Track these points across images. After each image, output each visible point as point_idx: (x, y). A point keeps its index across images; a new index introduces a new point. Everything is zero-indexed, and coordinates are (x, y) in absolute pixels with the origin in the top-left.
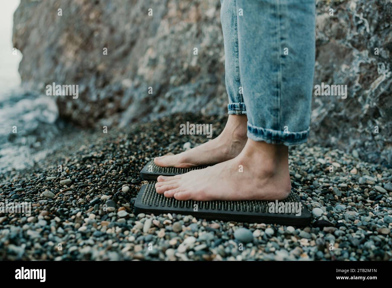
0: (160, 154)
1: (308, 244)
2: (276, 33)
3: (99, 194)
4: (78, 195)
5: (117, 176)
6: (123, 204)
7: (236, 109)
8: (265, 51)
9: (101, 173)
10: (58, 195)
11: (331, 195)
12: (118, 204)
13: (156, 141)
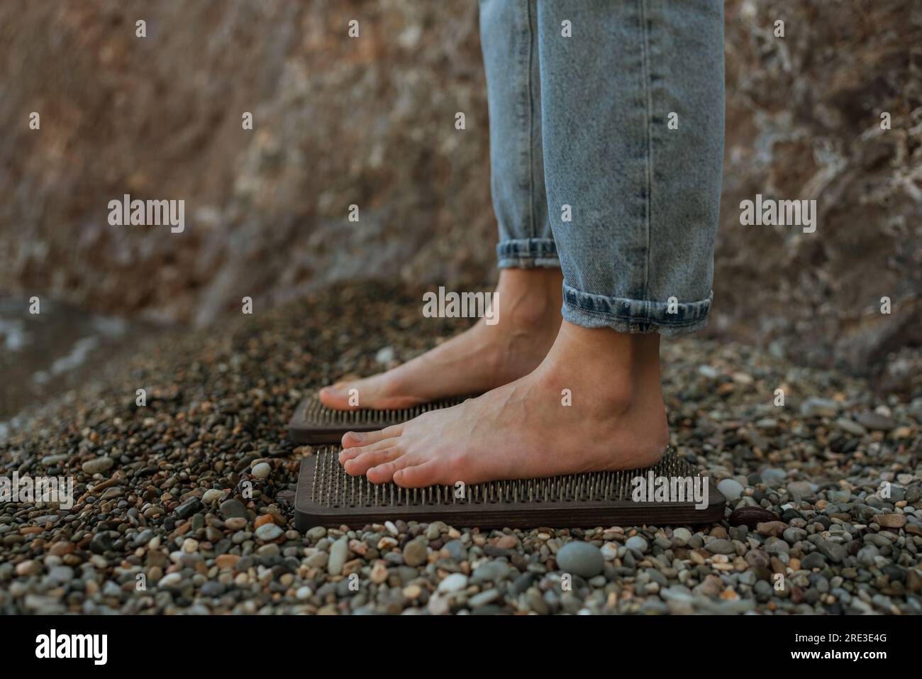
0: (325, 381)
1: (730, 567)
2: (639, 64)
3: (192, 489)
4: (136, 495)
5: (229, 440)
6: (262, 509)
7: (521, 254)
8: (613, 108)
9: (184, 435)
10: (85, 500)
11: (746, 448)
12: (252, 509)
13: (307, 349)
